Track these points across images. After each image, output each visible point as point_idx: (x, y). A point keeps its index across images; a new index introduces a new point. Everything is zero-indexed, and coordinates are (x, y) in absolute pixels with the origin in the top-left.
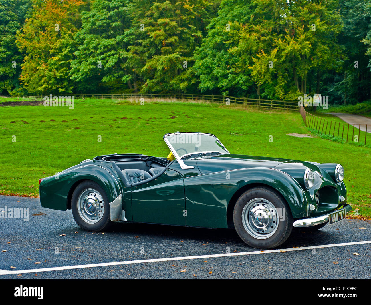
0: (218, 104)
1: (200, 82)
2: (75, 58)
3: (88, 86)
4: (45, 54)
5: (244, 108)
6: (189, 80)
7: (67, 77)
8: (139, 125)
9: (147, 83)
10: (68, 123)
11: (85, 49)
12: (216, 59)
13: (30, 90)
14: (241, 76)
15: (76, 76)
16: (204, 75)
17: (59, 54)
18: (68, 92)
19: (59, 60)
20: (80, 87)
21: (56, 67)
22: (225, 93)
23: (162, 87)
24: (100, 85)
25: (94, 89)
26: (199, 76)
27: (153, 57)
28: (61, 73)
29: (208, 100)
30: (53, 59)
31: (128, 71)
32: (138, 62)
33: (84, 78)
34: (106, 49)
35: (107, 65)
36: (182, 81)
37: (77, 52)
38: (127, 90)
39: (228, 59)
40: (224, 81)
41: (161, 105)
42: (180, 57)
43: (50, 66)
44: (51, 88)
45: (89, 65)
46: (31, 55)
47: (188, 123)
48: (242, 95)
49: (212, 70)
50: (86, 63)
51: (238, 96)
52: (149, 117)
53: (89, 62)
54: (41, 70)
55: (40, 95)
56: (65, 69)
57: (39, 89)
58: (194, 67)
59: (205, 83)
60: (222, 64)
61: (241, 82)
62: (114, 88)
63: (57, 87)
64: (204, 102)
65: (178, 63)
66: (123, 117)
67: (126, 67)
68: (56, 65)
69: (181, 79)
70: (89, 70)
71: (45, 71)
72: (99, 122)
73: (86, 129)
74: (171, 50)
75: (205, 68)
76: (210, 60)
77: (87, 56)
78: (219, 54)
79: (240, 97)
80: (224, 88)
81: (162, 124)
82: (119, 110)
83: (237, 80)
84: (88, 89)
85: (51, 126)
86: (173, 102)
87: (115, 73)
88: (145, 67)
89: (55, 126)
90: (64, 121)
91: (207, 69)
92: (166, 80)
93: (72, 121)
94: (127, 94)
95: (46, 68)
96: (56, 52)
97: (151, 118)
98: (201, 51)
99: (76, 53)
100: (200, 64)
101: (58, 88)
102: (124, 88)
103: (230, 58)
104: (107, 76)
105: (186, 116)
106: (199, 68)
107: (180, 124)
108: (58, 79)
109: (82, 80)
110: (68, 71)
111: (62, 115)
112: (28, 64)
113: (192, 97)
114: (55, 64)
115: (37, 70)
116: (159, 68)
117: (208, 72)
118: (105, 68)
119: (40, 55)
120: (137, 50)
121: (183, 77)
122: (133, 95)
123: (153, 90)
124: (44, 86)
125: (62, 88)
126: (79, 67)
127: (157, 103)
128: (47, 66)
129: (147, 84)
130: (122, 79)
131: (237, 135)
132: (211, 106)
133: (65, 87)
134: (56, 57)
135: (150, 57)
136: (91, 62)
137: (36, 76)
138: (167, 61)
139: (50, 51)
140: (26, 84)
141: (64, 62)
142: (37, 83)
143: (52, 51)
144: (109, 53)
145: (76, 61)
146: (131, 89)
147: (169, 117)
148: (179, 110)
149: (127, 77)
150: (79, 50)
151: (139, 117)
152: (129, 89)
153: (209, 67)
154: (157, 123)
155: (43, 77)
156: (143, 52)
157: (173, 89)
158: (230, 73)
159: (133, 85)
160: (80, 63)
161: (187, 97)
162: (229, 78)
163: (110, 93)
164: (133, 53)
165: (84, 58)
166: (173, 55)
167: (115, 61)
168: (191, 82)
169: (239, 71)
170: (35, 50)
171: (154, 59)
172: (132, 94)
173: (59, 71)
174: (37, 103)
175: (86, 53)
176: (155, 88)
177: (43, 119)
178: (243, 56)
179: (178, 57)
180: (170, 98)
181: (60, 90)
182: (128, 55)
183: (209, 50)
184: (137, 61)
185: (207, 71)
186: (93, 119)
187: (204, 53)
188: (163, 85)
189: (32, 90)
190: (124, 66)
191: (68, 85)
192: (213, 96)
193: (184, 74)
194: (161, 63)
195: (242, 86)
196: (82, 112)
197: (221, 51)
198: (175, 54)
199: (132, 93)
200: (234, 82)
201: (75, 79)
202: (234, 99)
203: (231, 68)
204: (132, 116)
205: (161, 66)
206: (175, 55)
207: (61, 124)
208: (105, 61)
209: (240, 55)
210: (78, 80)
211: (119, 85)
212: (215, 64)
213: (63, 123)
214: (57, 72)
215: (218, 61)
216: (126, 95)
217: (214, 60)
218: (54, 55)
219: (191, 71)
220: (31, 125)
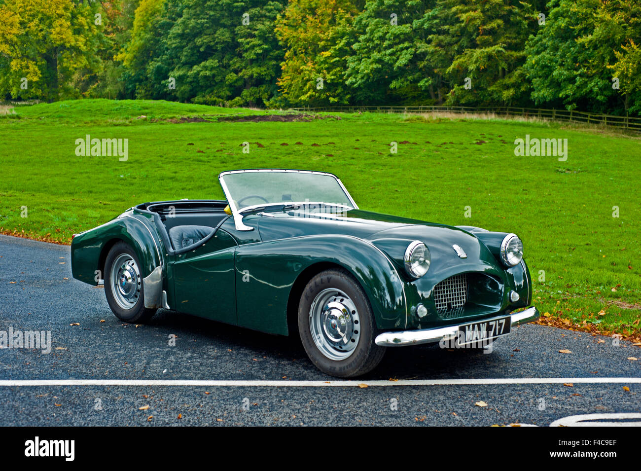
0: (560, 123)
1: (533, 90)
2: (353, 53)
3: (371, 95)
4: (313, 49)
5: (601, 131)
6: (516, 86)
7: (341, 81)
8: (423, 153)
9: (454, 90)
10: (319, 148)
11: (367, 40)
12: (559, 53)
13: (292, 100)
14: (596, 79)
15: (354, 80)
16: (538, 79)
17: (332, 47)
18: (342, 102)
19: (332, 57)
20: (360, 95)
21: (326, 66)
22: (570, 106)
23: (476, 97)
24: (389, 92)
25: (379, 98)
26: (531, 80)
27: (463, 52)
28: (333, 75)
29: (546, 116)
30: (323, 55)
31: (428, 72)
32: (443, 59)
33: (364, 83)
34: (397, 41)
35: (397, 64)
36: (507, 87)
37: (357, 44)
38: (427, 101)
39: (577, 54)
40: (569, 88)
41: (471, 123)
42: (503, 50)
43: (320, 65)
44: (319, 97)
45: (371, 63)
46: (294, 50)
47: (501, 151)
48: (600, 110)
49: (552, 72)
50: (368, 60)
51: (593, 112)
52: (444, 142)
53: (372, 58)
54: (306, 70)
55: (306, 107)
56: (338, 69)
57: (302, 99)
58: (524, 65)
59: (540, 91)
60: (567, 61)
61: (596, 89)
62: (407, 98)
63: (327, 95)
64: (538, 120)
65: (502, 60)
66: (403, 140)
67: (425, 66)
68: (327, 63)
69: (505, 84)
70: (371, 71)
71: (311, 72)
72: (365, 148)
73: (342, 156)
74: (491, 41)
75: (541, 67)
76: (549, 55)
77: (370, 51)
78: (563, 46)
79: (597, 113)
80: (570, 99)
81: (459, 153)
82: (403, 131)
83: (589, 86)
84: (371, 99)
85: (294, 151)
86: (489, 119)
87: (410, 76)
88: (452, 67)
89: (300, 151)
90: (314, 145)
91: (543, 69)
92: (482, 85)
93: (327, 144)
94: (427, 107)
95: (312, 68)
96: (328, 45)
97: (445, 143)
98: (537, 42)
99: (355, 46)
100: (533, 62)
101: (328, 97)
102: (423, 98)
103: (579, 52)
104: (398, 80)
105: (502, 140)
106: (532, 67)
107: (486, 153)
108: (329, 84)
109: (362, 86)
110: (343, 73)
111: (317, 137)
112: (291, 63)
113: (523, 112)
114: (325, 62)
115: (302, 71)
116: (472, 68)
117: (545, 73)
118: (395, 68)
119: (306, 49)
120: (442, 41)
121: (507, 81)
122: (435, 109)
123: (463, 101)
124: (309, 94)
125: (334, 97)
126: (358, 67)
127: (465, 121)
128: (314, 65)
129: (454, 92)
130: (419, 84)
131: (568, 172)
132: (549, 126)
133: (338, 95)
134: (327, 52)
135: (460, 52)
136: (374, 59)
137: (298, 80)
138: (484, 57)
139: (319, 43)
140: (286, 90)
141: (337, 59)
142: (301, 88)
143: (322, 43)
144: (401, 46)
145: (355, 57)
146: (434, 100)
147: (475, 142)
148: (493, 132)
149: (426, 82)
150: (359, 42)
151: (427, 140)
152: (431, 98)
153: (547, 66)
154: (452, 150)
155: (308, 80)
156: (450, 44)
157: (493, 99)
158: (580, 75)
159: (436, 93)
160: (360, 60)
161: (513, 112)
162: (578, 83)
163: (403, 104)
164: (436, 46)
165: (366, 53)
166: (493, 48)
167: (409, 57)
168: (520, 89)
169: (594, 72)
170: (299, 43)
171: (466, 54)
172: (433, 107)
173: (331, 73)
174: (291, 118)
175: (369, 45)
176: (466, 98)
177: (286, 142)
178: (601, 48)
179: (502, 51)
180: (486, 114)
181: (332, 99)
182: (428, 49)
183: (549, 40)
184: (441, 58)
185: (543, 72)
186: (358, 142)
187: (542, 45)
188: (478, 94)
189: (294, 100)
190: (421, 65)
191: (343, 92)
192: (554, 111)
193: (510, 77)
194: (474, 60)
195: (597, 95)
196: (348, 131)
197: (567, 41)
198: (496, 46)
199: (434, 105)
200: (584, 90)
201: (353, 83)
202: (587, 116)
203: (581, 68)
204: (419, 139)
205: (475, 65)
206: (497, 48)
207: (309, 149)
208: (395, 58)
209: (595, 47)
210: (355, 85)
211: (416, 93)
212: (556, 62)
213: (312, 148)
214: (329, 73)
215: (561, 57)
216: (425, 108)
217: (555, 55)
218: (325, 49)
219: (521, 72)
220: (267, 150)
